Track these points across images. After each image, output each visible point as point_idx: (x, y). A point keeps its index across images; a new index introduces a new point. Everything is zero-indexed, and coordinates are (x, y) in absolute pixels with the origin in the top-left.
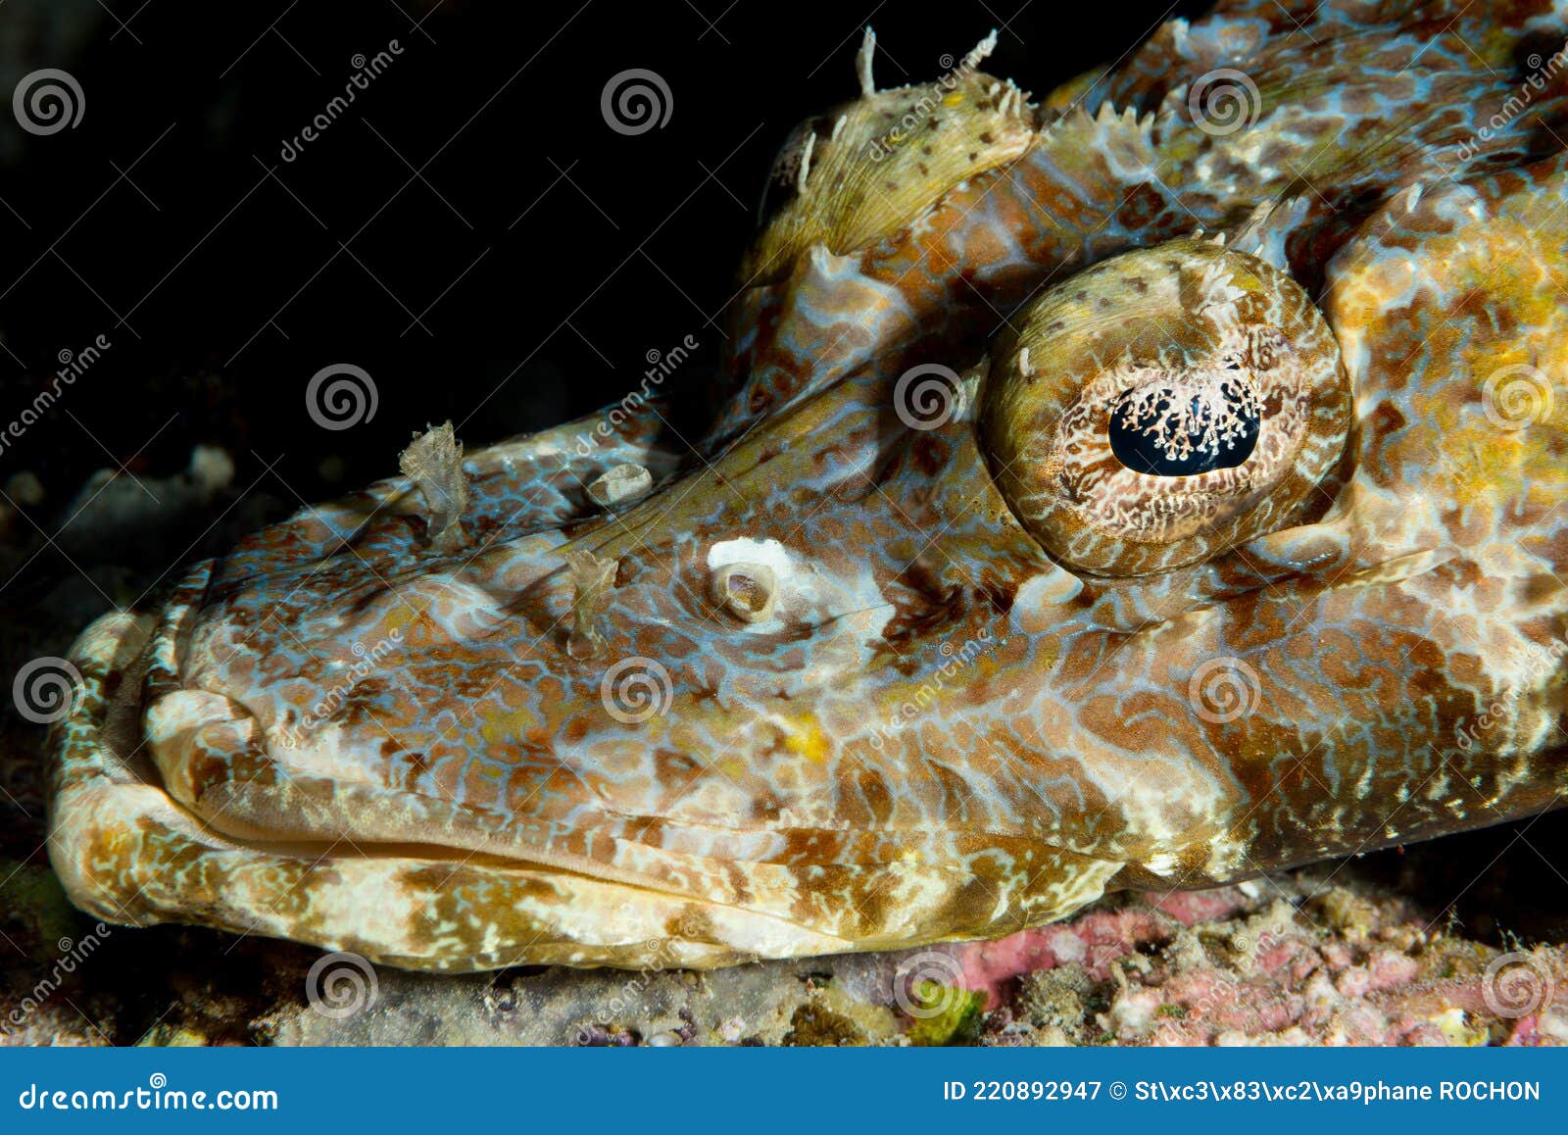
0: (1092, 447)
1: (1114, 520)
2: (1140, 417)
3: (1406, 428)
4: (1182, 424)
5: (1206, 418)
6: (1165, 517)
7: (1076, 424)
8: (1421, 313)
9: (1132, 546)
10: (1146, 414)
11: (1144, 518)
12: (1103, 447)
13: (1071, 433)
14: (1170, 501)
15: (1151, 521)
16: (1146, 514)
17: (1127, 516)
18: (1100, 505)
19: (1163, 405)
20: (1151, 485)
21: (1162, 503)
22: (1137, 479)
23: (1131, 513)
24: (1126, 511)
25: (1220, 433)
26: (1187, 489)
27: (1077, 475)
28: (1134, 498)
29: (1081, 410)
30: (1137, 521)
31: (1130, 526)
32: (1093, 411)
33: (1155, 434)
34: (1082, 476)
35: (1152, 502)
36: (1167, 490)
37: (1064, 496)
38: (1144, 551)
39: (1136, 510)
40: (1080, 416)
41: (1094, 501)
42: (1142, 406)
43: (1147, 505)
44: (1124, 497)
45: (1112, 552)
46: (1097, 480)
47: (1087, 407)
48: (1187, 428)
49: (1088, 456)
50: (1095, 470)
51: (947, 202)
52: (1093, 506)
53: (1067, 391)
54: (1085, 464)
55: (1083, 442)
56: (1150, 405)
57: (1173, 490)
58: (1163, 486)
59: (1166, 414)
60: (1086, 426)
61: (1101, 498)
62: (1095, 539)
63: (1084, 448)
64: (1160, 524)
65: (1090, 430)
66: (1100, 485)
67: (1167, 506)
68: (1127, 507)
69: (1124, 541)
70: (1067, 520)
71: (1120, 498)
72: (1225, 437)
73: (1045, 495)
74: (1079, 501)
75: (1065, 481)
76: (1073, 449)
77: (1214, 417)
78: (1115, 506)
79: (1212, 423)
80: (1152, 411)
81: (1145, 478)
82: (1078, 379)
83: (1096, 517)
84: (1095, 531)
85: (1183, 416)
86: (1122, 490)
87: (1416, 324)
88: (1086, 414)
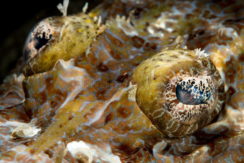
0: (172, 96)
1: (177, 117)
2: (187, 86)
3: (236, 93)
4: (198, 88)
5: (204, 87)
6: (190, 117)
7: (168, 89)
8: (233, 62)
9: (182, 124)
10: (188, 85)
11: (184, 117)
12: (174, 96)
13: (167, 92)
14: (191, 112)
15: (186, 118)
16: (185, 116)
17: (180, 116)
18: (174, 112)
19: (193, 83)
20: (187, 107)
21: (189, 112)
22: (183, 106)
23: (181, 115)
24: (180, 115)
25: (207, 92)
26: (197, 109)
27: (169, 103)
28: (182, 111)
29: (169, 85)
30: (183, 118)
31: (181, 119)
32: (172, 85)
33: (191, 91)
34: (170, 104)
35: (187, 113)
36: (191, 109)
37: (166, 109)
38: (184, 127)
39: (183, 115)
40: (168, 87)
41: (173, 111)
42: (188, 83)
43: (186, 113)
44: (180, 110)
45: (177, 126)
46: (173, 105)
47: (170, 85)
48: (199, 89)
49: (171, 98)
50: (173, 102)
51: (93, 45)
52: (172, 112)
53: (166, 80)
54: (170, 100)
55: (169, 94)
56: (190, 82)
57: (193, 109)
58: (190, 108)
59: (194, 85)
60: (170, 90)
61: (174, 110)
62: (174, 122)
63: (170, 96)
64: (188, 119)
65: (171, 91)
66: (174, 107)
67: (191, 114)
68: (180, 113)
69: (180, 123)
70: (167, 116)
71: (179, 111)
72: (208, 93)
73: (162, 109)
74: (170, 110)
75: (166, 105)
76: (168, 96)
77: (206, 87)
78: (178, 113)
79: (205, 89)
80: (190, 84)
81: (185, 106)
82: (168, 77)
83: (173, 116)
84: (174, 120)
85: (198, 86)
86: (179, 109)
87: (233, 65)
88: (170, 86)
